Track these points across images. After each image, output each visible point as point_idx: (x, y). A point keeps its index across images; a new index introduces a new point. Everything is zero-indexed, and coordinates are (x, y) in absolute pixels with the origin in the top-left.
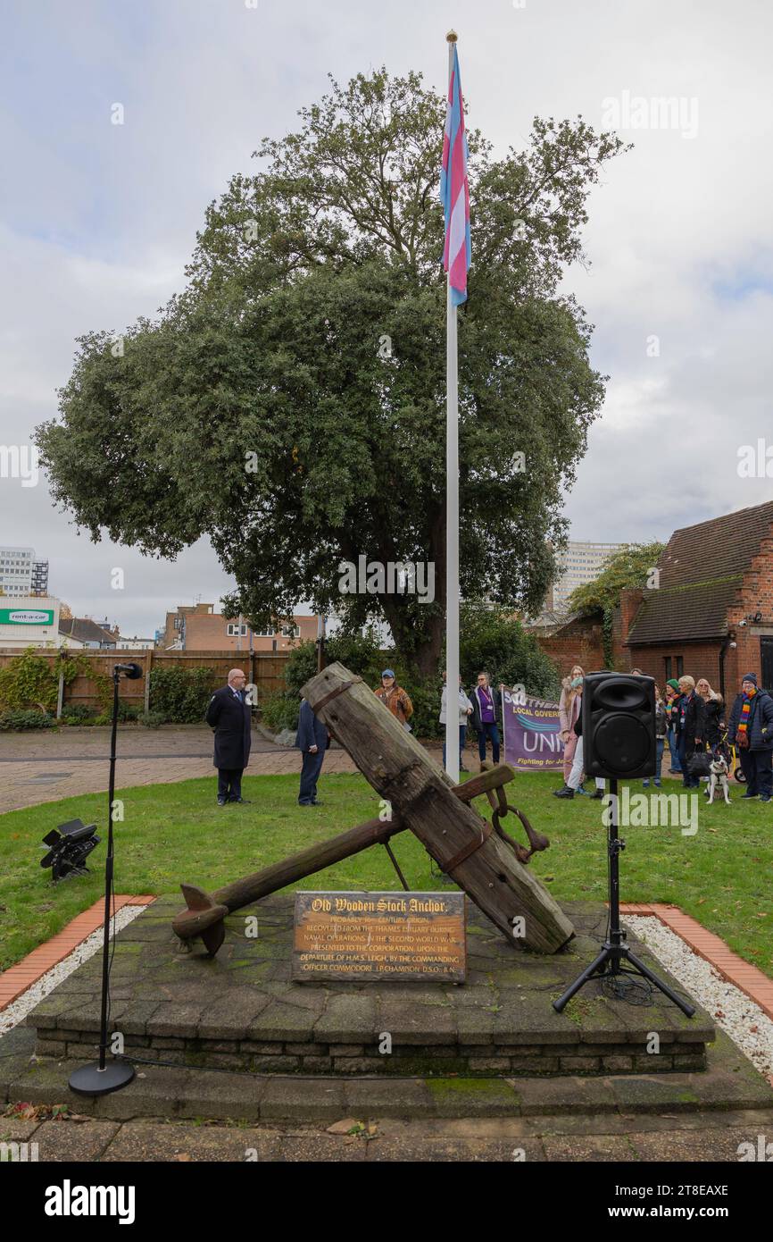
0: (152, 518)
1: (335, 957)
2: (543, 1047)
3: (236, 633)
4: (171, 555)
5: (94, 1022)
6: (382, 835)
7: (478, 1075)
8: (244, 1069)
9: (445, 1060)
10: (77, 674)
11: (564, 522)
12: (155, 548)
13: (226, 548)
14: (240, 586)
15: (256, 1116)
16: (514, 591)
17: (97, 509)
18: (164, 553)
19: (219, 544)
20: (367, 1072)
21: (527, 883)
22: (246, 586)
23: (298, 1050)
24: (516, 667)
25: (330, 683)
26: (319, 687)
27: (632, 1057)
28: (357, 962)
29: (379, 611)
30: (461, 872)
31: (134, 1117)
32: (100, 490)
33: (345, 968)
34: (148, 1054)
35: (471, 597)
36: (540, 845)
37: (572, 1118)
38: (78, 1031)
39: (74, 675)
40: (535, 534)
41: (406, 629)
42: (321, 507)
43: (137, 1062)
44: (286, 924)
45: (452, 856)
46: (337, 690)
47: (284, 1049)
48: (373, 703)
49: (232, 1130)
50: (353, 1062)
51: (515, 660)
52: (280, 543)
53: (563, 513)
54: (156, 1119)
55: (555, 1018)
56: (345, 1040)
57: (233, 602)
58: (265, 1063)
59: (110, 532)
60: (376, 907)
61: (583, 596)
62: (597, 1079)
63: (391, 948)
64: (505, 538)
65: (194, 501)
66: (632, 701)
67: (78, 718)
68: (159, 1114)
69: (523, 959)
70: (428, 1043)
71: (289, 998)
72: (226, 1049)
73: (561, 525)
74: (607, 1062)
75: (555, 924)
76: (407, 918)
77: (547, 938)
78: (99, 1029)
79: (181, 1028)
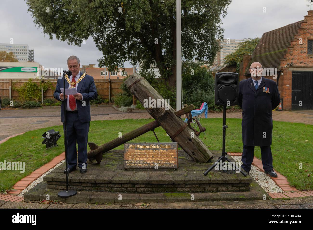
0: (71, 30)
1: (137, 162)
2: (200, 184)
3: (104, 74)
4: (79, 44)
5: (64, 179)
6: (152, 128)
7: (180, 192)
8: (110, 191)
9: (170, 188)
10: (48, 88)
11: (223, 30)
12: (73, 42)
13: (99, 42)
14: (104, 55)
15: (114, 202)
16: (203, 56)
17: (51, 27)
18: (76, 44)
19: (96, 40)
20: (147, 192)
21: (198, 141)
22: (106, 56)
23: (126, 186)
24: (204, 83)
25: (134, 79)
26: (130, 80)
27: (227, 187)
28: (144, 163)
29: (155, 64)
30: (177, 138)
31: (78, 203)
32: (51, 20)
33: (140, 165)
34: (81, 188)
35: (188, 58)
36: (203, 130)
37: (207, 202)
38: (59, 182)
39: (47, 88)
40: (211, 34)
41: (164, 70)
42: (132, 24)
43: (78, 190)
44: (122, 157)
45: (174, 134)
46: (136, 81)
47: (121, 186)
48: (148, 85)
49: (107, 205)
50: (142, 189)
51: (204, 81)
52: (118, 39)
53: (222, 27)
54: (84, 203)
55: (204, 177)
56: (140, 183)
57: (102, 61)
58: (116, 189)
59: (56, 36)
60: (149, 147)
61: (229, 58)
62: (216, 193)
63: (154, 159)
64: (201, 36)
65: (86, 23)
66: (231, 81)
67: (49, 103)
68: (85, 202)
69: (196, 164)
70: (165, 183)
71: (123, 173)
72: (104, 186)
73: (221, 31)
74: (219, 189)
75: (207, 154)
76: (159, 150)
77: (204, 158)
78: (65, 181)
79: (90, 180)
